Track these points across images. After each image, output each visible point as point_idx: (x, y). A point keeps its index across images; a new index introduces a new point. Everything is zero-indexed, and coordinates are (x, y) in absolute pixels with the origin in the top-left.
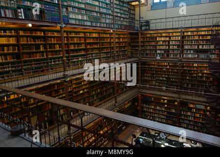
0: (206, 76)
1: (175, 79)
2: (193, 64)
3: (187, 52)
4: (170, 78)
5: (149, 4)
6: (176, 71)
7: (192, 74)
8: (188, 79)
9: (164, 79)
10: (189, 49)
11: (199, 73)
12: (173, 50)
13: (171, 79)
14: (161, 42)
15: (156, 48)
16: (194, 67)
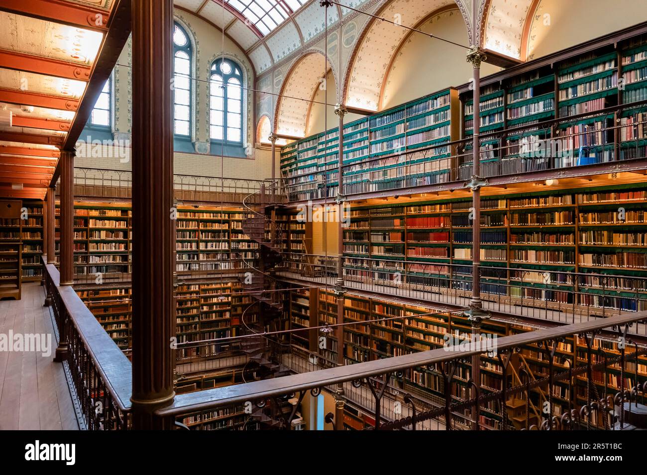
0: (218, 309)
2: (189, 286)
7: (188, 309)
8: (178, 325)
11: (202, 305)
15: (87, 248)
16: (191, 293)
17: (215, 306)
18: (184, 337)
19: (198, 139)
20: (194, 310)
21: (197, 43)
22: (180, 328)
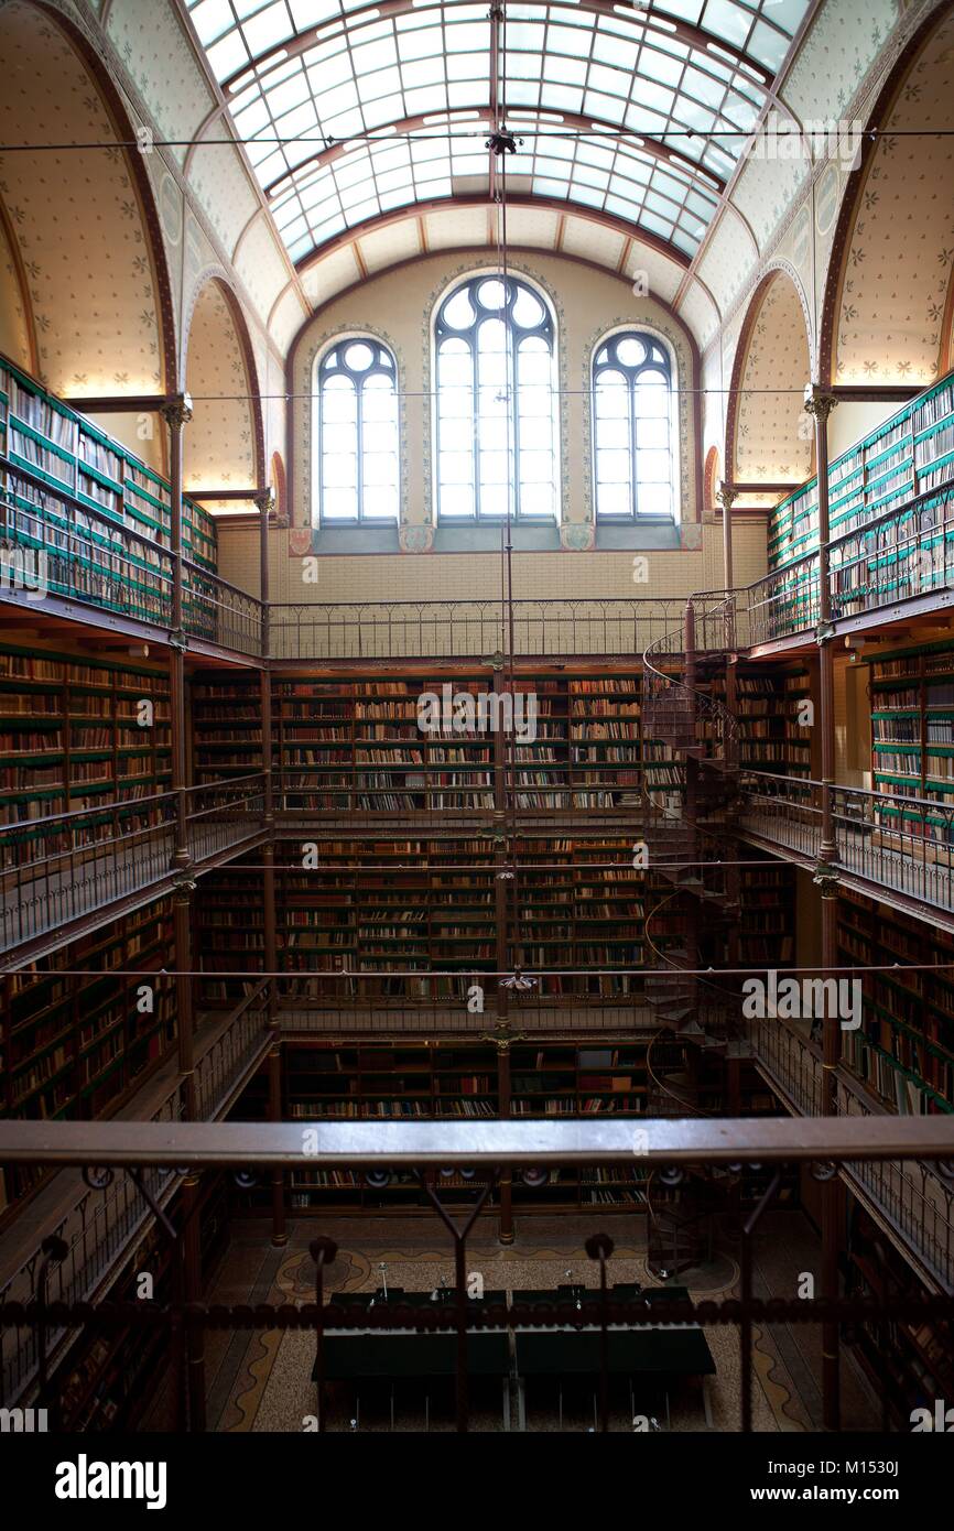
0: (616, 896)
1: (463, 926)
2: (550, 841)
3: (516, 779)
4: (436, 929)
5: (299, 522)
6: (466, 883)
7: (547, 893)
8: (529, 924)
9: (405, 933)
10: (523, 767)
11: (579, 886)
12: (447, 771)
13: (444, 933)
14: (380, 730)
15: (351, 760)
16: (556, 857)
17: (607, 890)
18: (541, 950)
19: (566, 520)
20: (561, 895)
21: (560, 313)
22: (530, 929)
